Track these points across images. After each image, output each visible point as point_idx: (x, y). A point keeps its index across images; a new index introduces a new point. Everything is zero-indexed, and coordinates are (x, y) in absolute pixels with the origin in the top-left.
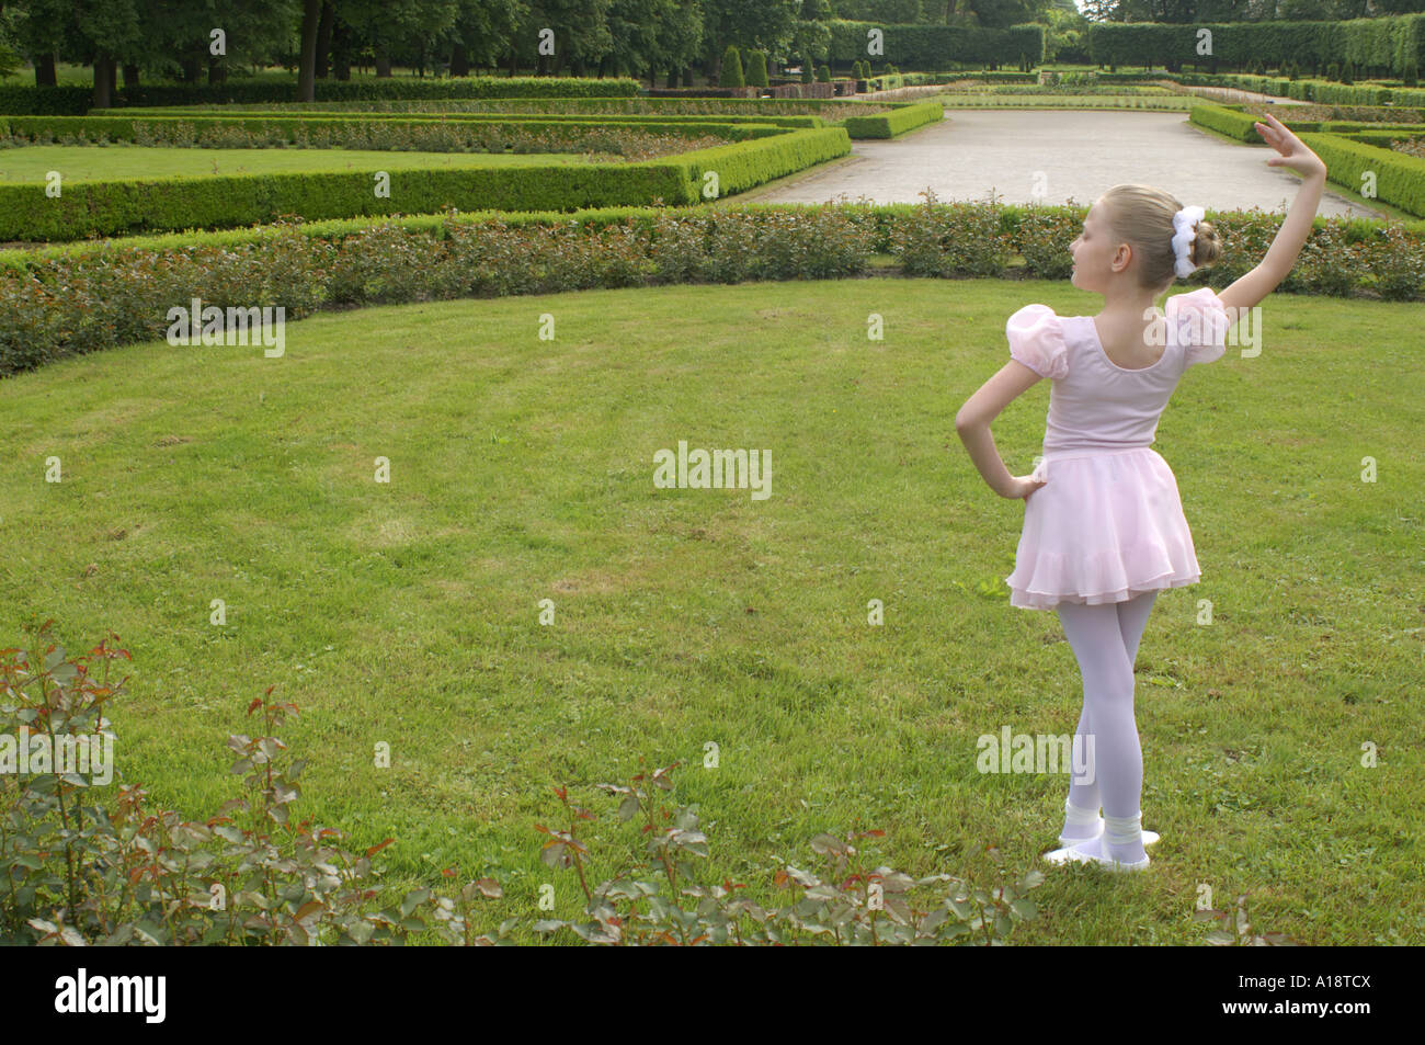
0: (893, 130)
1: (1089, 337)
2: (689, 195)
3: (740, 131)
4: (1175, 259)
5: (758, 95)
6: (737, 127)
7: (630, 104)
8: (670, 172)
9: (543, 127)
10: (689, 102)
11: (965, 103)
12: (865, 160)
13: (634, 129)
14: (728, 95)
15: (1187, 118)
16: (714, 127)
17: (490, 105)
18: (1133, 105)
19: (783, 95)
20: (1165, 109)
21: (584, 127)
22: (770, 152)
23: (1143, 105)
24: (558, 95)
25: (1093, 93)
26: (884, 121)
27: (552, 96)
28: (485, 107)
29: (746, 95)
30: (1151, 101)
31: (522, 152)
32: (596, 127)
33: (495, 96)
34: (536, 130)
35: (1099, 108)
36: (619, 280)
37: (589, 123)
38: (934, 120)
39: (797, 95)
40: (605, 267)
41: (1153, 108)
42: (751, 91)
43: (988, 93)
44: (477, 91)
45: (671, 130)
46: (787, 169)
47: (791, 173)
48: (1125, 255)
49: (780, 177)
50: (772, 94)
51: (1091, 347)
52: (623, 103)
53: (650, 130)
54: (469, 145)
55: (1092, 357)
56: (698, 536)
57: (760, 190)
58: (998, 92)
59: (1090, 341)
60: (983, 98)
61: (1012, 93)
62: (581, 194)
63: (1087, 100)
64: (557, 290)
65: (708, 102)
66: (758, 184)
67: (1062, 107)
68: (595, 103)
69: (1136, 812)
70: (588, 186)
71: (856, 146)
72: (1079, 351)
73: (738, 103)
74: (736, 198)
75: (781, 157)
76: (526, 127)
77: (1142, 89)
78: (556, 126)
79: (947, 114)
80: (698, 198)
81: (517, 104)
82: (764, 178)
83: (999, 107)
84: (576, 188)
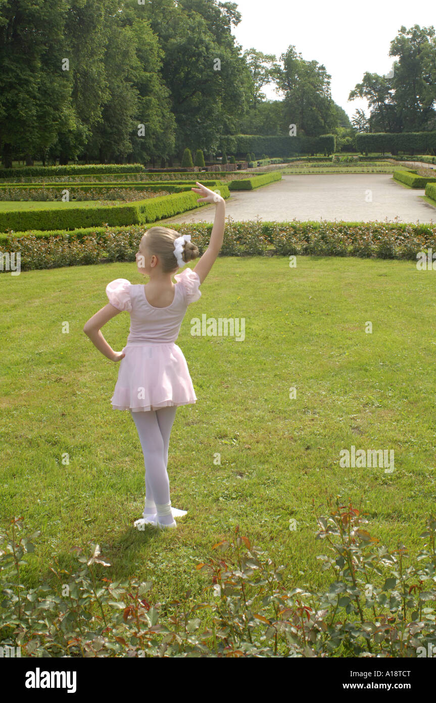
0: (253, 185)
1: (140, 294)
2: (140, 219)
3: (179, 188)
4: (177, 260)
5: (200, 170)
6: (178, 186)
7: (138, 176)
8: (131, 210)
9: (90, 188)
10: (165, 175)
11: (294, 171)
12: (236, 200)
13: (131, 188)
14: (185, 171)
15: (392, 176)
16: (168, 187)
17: (74, 178)
18: (370, 171)
19: (212, 170)
20: (385, 173)
21: (109, 188)
22: (185, 198)
23: (375, 171)
24: (106, 173)
25: (355, 166)
26: (249, 182)
27: (103, 173)
28: (71, 179)
29: (193, 171)
30: (379, 169)
31: (80, 200)
32: (114, 188)
33: (77, 174)
34: (86, 190)
35: (355, 173)
36: (88, 261)
37: (111, 186)
38: (277, 180)
39: (219, 170)
40: (82, 255)
41: (380, 172)
42: (196, 169)
43: (307, 167)
44: (69, 172)
45: (147, 189)
46: (194, 206)
47: (196, 207)
48: (155, 260)
49: (190, 210)
50: (206, 170)
51: (141, 298)
52: (135, 176)
53: (137, 189)
54: (56, 197)
55: (142, 303)
56: (58, 380)
57: (179, 216)
58: (312, 166)
59: (141, 296)
60: (303, 170)
61: (318, 166)
62: (90, 221)
63: (350, 169)
64: (59, 266)
65: (174, 175)
66: (178, 213)
67: (338, 173)
68: (122, 176)
69: (168, 501)
70: (93, 217)
71: (233, 194)
72: (136, 300)
73: (188, 174)
74: (165, 220)
75: (191, 201)
76: (82, 189)
77: (378, 163)
78: (96, 188)
79: (283, 177)
80: (144, 221)
81: (86, 177)
82: (181, 211)
83: (309, 173)
84: (87, 218)
